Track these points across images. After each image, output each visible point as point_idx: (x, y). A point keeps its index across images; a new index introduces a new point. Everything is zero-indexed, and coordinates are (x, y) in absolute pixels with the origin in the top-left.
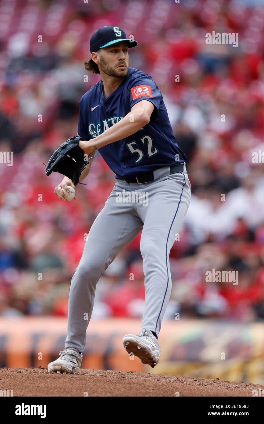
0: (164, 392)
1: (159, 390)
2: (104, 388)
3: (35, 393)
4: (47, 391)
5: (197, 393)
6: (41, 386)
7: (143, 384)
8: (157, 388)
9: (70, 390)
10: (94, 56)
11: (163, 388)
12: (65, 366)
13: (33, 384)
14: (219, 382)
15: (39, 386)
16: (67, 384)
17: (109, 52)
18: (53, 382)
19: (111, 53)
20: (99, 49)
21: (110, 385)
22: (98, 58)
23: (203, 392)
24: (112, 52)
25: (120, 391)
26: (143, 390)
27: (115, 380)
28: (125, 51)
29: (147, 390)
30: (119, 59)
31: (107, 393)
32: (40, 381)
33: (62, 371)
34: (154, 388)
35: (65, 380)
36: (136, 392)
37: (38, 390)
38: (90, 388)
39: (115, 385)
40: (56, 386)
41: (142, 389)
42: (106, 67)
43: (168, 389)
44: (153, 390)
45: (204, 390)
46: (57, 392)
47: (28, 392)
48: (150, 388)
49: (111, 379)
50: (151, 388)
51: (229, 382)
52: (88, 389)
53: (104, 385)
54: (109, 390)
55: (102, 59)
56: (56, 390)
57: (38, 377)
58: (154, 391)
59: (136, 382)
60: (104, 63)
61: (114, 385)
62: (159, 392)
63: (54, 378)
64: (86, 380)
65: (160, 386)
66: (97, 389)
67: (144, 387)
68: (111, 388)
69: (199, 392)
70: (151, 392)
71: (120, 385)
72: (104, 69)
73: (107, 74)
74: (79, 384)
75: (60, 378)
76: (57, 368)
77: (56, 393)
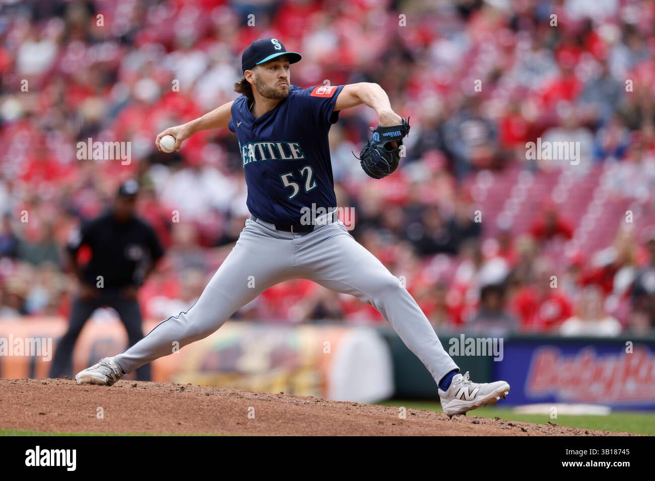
0: (221, 409)
1: (214, 405)
2: (149, 403)
3: (65, 409)
4: (79, 406)
5: (261, 410)
6: (71, 401)
7: (195, 398)
8: (212, 404)
9: (107, 405)
10: (248, 75)
11: (220, 403)
12: (95, 377)
13: (62, 398)
14: (284, 397)
15: (69, 401)
16: (103, 398)
17: (267, 69)
18: (86, 395)
19: (269, 70)
20: (255, 65)
21: (156, 400)
22: (254, 77)
23: (268, 409)
24: (271, 69)
25: (168, 407)
26: (196, 406)
27: (161, 394)
29: (201, 406)
30: (280, 76)
31: (152, 409)
32: (70, 394)
34: (209, 404)
35: (100, 394)
36: (187, 408)
37: (68, 405)
38: (131, 404)
39: (161, 400)
40: (90, 401)
41: (195, 404)
42: (263, 88)
43: (226, 405)
44: (208, 406)
45: (269, 406)
46: (91, 407)
47: (56, 407)
48: (203, 404)
49: (156, 393)
50: (205, 404)
51: (296, 397)
52: (129, 405)
53: (148, 399)
54: (155, 405)
55: (258, 78)
56: (90, 406)
57: (68, 390)
58: (209, 407)
59: (187, 397)
60: (261, 83)
61: (160, 400)
62: (215, 409)
63: (87, 391)
64: (126, 393)
65: (216, 401)
66: (140, 404)
67: (197, 402)
68: (157, 403)
69: (263, 409)
70: (206, 409)
71: (168, 400)
72: (261, 90)
73: (264, 96)
74: (118, 398)
75: (94, 390)
76: (86, 380)
77: (90, 409)
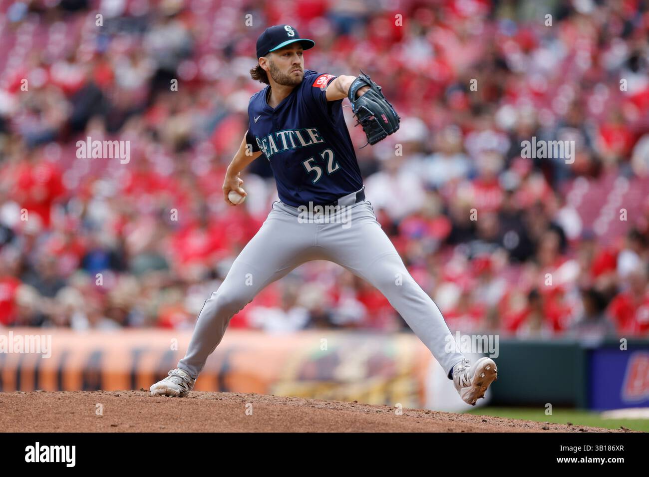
0: (291, 418)
1: (285, 415)
2: (220, 414)
3: (137, 421)
4: (150, 418)
5: (331, 419)
6: (143, 412)
7: (266, 409)
8: (283, 414)
9: (179, 417)
10: (262, 62)
11: (290, 413)
12: (170, 388)
13: (134, 410)
14: (357, 406)
15: (140, 412)
16: (174, 409)
17: (280, 56)
18: (158, 407)
19: (283, 57)
20: (269, 53)
21: (227, 410)
22: (267, 63)
23: (338, 418)
24: (284, 55)
25: (239, 417)
26: (266, 416)
27: (233, 405)
28: (300, 54)
29: (271, 416)
30: (293, 63)
31: (222, 420)
32: (142, 406)
33: (167, 395)
34: (280, 414)
35: (171, 405)
36: (257, 418)
37: (139, 417)
38: (202, 414)
39: (233, 411)
40: (162, 412)
41: (265, 414)
42: (277, 75)
43: (296, 414)
44: (278, 415)
45: (340, 415)
46: (162, 419)
47: (128, 419)
48: (274, 413)
49: (227, 403)
50: (276, 413)
51: (370, 405)
52: (200, 416)
53: (219, 410)
54: (225, 415)
55: (272, 65)
56: (161, 417)
57: (140, 402)
58: (279, 417)
59: (257, 407)
60: (275, 69)
61: (231, 410)
62: (285, 418)
63: (159, 402)
64: (197, 404)
65: (287, 411)
66: (210, 415)
67: (267, 412)
68: (228, 413)
69: (333, 418)
70: (276, 419)
71: (239, 410)
72: (275, 77)
73: (279, 83)
74: (189, 410)
75: (166, 402)
76: (161, 391)
77: (161, 420)
